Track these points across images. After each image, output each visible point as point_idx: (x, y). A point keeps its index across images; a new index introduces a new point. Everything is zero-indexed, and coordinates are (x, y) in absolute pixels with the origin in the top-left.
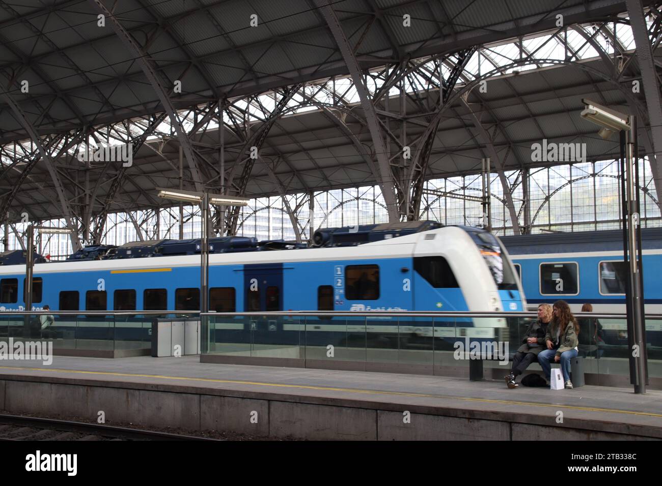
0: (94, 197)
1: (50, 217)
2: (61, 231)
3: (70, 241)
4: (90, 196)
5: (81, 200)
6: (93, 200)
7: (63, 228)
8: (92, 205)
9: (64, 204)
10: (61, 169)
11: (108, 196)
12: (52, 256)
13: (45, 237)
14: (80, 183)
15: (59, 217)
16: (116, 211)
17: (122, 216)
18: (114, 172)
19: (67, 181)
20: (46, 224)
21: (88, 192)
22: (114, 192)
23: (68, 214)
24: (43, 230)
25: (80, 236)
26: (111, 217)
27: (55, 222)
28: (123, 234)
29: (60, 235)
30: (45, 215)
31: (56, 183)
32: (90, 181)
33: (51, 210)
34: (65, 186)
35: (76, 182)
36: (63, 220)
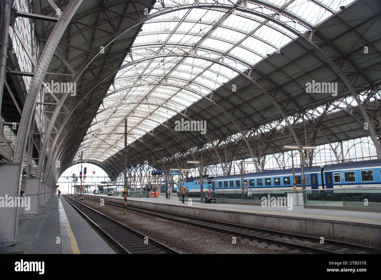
0: (261, 150)
1: (247, 158)
2: (251, 162)
3: (254, 166)
4: (260, 150)
5: (257, 151)
6: (261, 151)
7: (252, 162)
8: (261, 153)
9: (252, 153)
10: (250, 141)
11: (266, 149)
12: (249, 171)
13: (246, 165)
14: (256, 145)
15: (250, 157)
16: (269, 154)
17: (271, 156)
18: (267, 141)
19: (252, 145)
20: (246, 160)
21: (259, 148)
22: (268, 148)
23: (253, 156)
24: (245, 163)
25: (258, 164)
26: (267, 156)
27: (249, 160)
28: (272, 162)
29: (251, 164)
30: (246, 157)
31: (249, 146)
32: (259, 144)
33: (247, 155)
34: (251, 147)
35: (255, 145)
36: (251, 158)
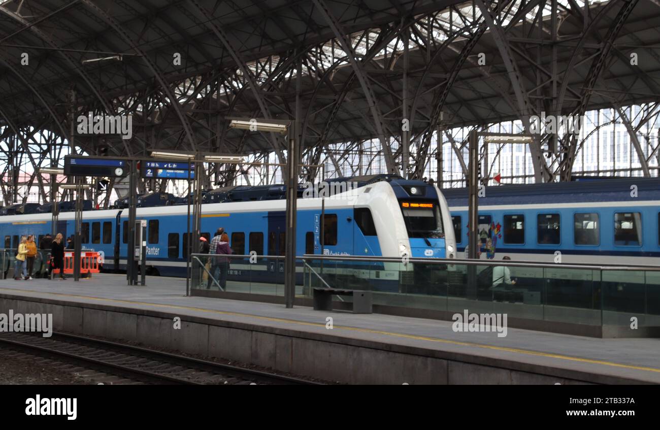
0: (565, 86)
1: (499, 118)
2: (515, 139)
3: (529, 155)
4: (559, 84)
5: (546, 90)
6: (563, 90)
7: (518, 135)
8: (562, 99)
9: (520, 98)
10: (515, 44)
11: (586, 82)
12: (503, 178)
13: (492, 148)
14: (543, 64)
15: (512, 118)
16: (597, 107)
17: (608, 114)
18: (596, 46)
19: (524, 63)
20: (494, 128)
21: (555, 78)
22: (596, 76)
23: (526, 113)
24: (490, 138)
25: (545, 147)
26: (591, 115)
27: (506, 126)
28: (609, 143)
29: (515, 145)
30: (492, 115)
31: (509, 67)
32: (559, 61)
33: (501, 106)
34: (522, 70)
35: (538, 63)
36: (518, 122)
